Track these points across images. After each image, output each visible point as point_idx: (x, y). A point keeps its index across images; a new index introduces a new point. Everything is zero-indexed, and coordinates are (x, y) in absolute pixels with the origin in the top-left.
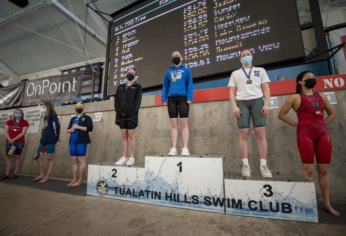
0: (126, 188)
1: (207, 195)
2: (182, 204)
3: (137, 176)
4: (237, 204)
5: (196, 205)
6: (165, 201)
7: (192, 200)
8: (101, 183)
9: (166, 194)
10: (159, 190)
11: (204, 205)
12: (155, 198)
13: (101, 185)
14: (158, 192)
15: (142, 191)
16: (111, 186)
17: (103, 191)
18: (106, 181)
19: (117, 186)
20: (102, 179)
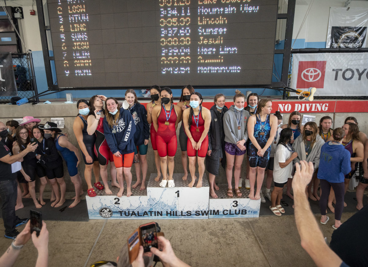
0: (130, 211)
1: (197, 210)
2: (180, 217)
3: (141, 202)
4: (216, 213)
5: (189, 217)
6: (166, 216)
7: (187, 214)
8: (104, 210)
9: (167, 212)
10: (161, 210)
11: (195, 216)
12: (158, 215)
13: (104, 211)
14: (160, 211)
15: (145, 212)
16: (115, 211)
17: (107, 215)
18: (109, 208)
19: (121, 211)
20: (104, 207)
